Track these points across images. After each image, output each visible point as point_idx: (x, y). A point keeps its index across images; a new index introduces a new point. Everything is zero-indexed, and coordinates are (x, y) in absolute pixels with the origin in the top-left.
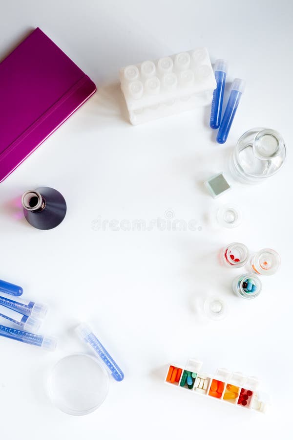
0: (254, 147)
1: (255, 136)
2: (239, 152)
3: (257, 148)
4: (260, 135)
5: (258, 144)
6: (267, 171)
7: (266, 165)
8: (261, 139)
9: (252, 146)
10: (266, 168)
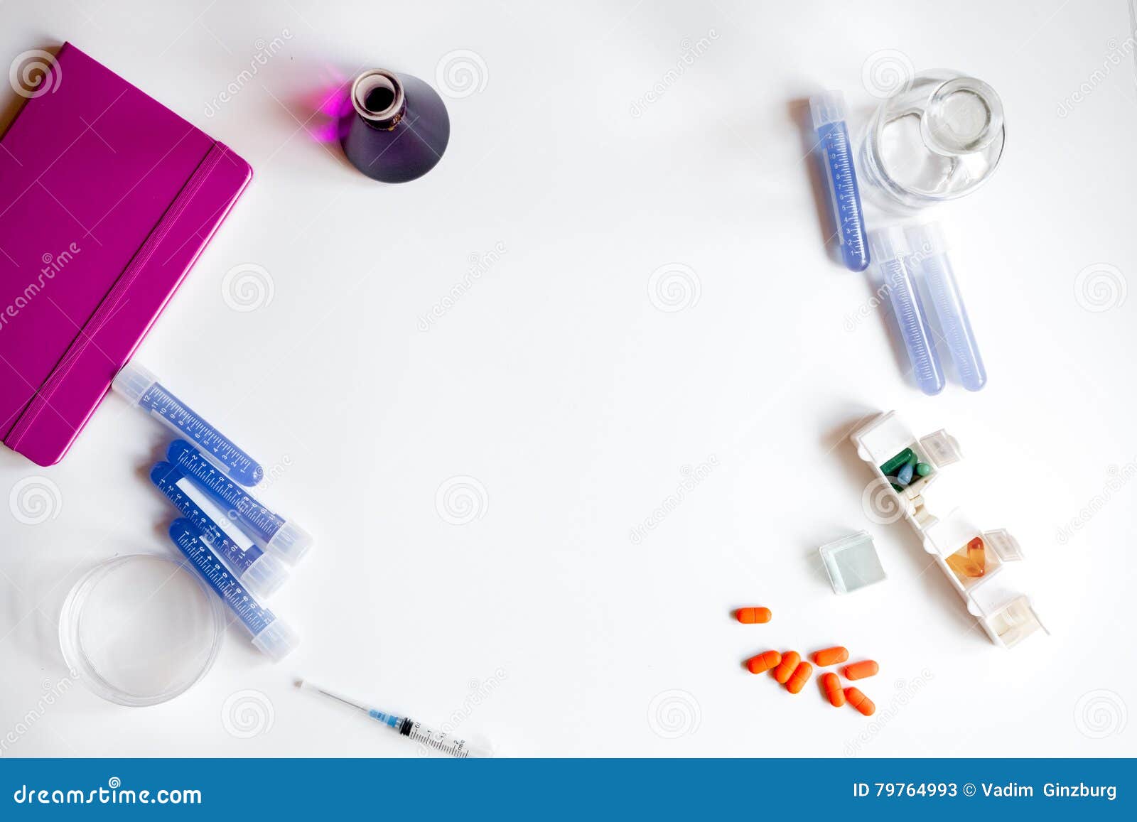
0: (925, 118)
1: (933, 89)
2: (884, 127)
3: (933, 122)
4: (945, 90)
5: (938, 109)
6: (945, 186)
7: (948, 169)
8: (948, 100)
9: (918, 117)
10: (945, 178)
